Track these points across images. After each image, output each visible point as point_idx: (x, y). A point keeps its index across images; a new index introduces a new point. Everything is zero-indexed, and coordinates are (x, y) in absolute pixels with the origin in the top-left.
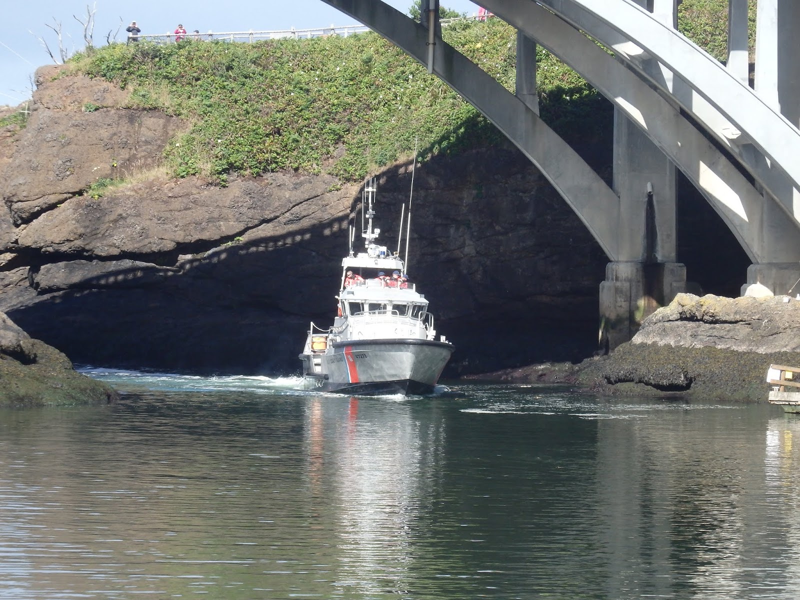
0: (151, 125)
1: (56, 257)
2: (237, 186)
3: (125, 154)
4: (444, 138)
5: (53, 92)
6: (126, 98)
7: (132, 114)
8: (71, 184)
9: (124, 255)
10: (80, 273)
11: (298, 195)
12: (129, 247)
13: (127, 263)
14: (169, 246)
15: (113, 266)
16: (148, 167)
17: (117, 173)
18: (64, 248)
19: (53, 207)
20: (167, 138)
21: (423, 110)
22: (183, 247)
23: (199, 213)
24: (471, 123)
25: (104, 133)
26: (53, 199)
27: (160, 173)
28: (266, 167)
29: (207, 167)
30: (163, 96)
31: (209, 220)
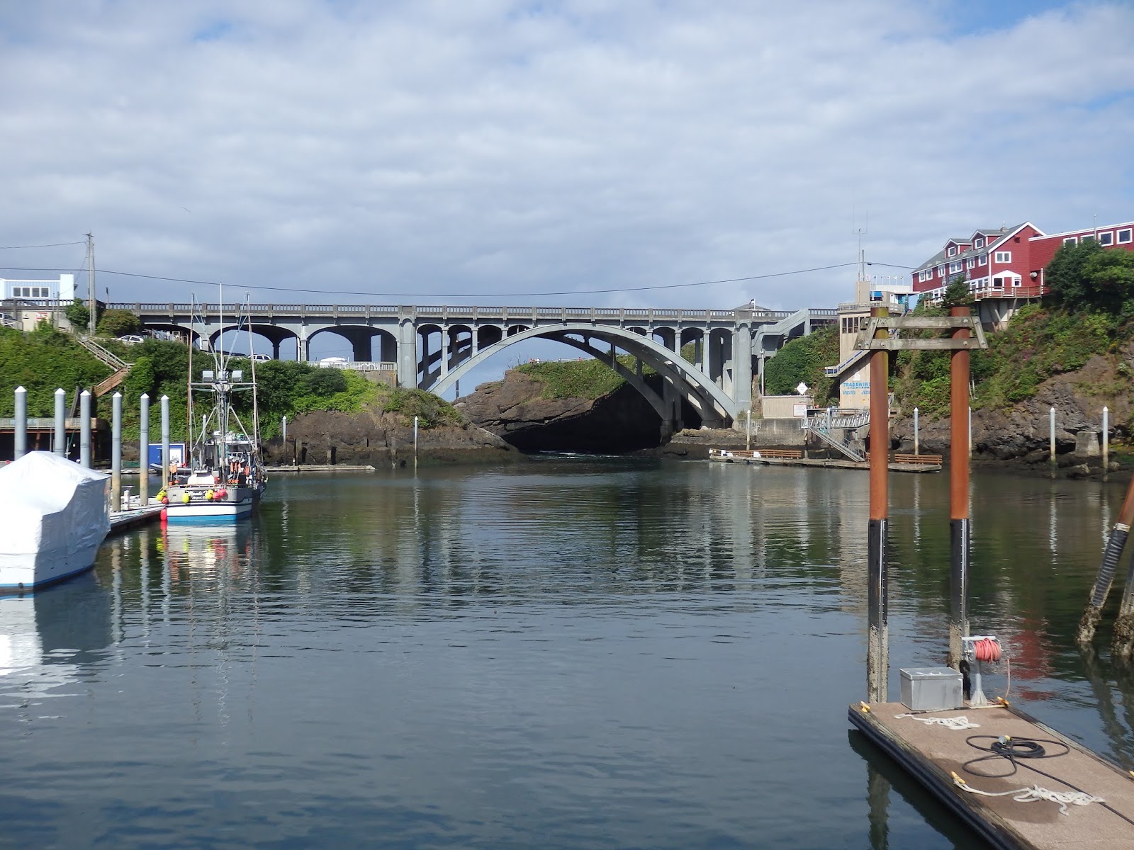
0: (537, 385)
1: (511, 421)
2: (560, 402)
3: (530, 393)
4: (617, 388)
5: (510, 377)
6: (530, 378)
7: (532, 382)
8: (515, 402)
9: (530, 421)
10: (518, 426)
11: (577, 404)
12: (532, 419)
13: (531, 423)
14: (543, 418)
15: (527, 424)
16: (536, 397)
17: (528, 399)
18: (514, 419)
19: (510, 408)
20: (541, 389)
21: (611, 380)
22: (546, 418)
23: (550, 409)
24: (624, 384)
25: (524, 388)
26: (510, 406)
27: (539, 398)
28: (568, 396)
29: (552, 396)
30: (540, 378)
31: (554, 411)
